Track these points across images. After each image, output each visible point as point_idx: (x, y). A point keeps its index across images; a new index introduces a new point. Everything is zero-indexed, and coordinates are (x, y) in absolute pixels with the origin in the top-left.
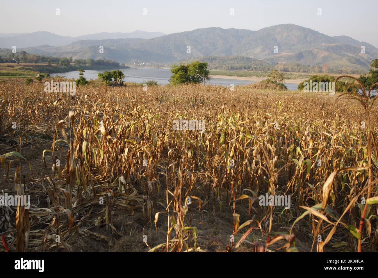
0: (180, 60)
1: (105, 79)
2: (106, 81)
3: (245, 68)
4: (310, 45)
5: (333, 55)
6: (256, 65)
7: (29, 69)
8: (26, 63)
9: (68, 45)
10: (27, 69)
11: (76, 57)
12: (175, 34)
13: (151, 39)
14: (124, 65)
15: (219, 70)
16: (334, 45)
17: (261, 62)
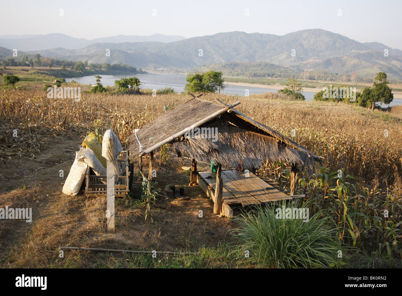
0: (200, 66)
1: (122, 86)
2: (122, 88)
3: (269, 75)
4: (339, 51)
5: (364, 62)
6: (280, 72)
7: (44, 73)
8: (40, 66)
9: (84, 48)
10: (42, 73)
11: (91, 61)
12: (196, 38)
13: (170, 43)
14: (141, 70)
15: (241, 77)
16: (365, 52)
17: (286, 69)
